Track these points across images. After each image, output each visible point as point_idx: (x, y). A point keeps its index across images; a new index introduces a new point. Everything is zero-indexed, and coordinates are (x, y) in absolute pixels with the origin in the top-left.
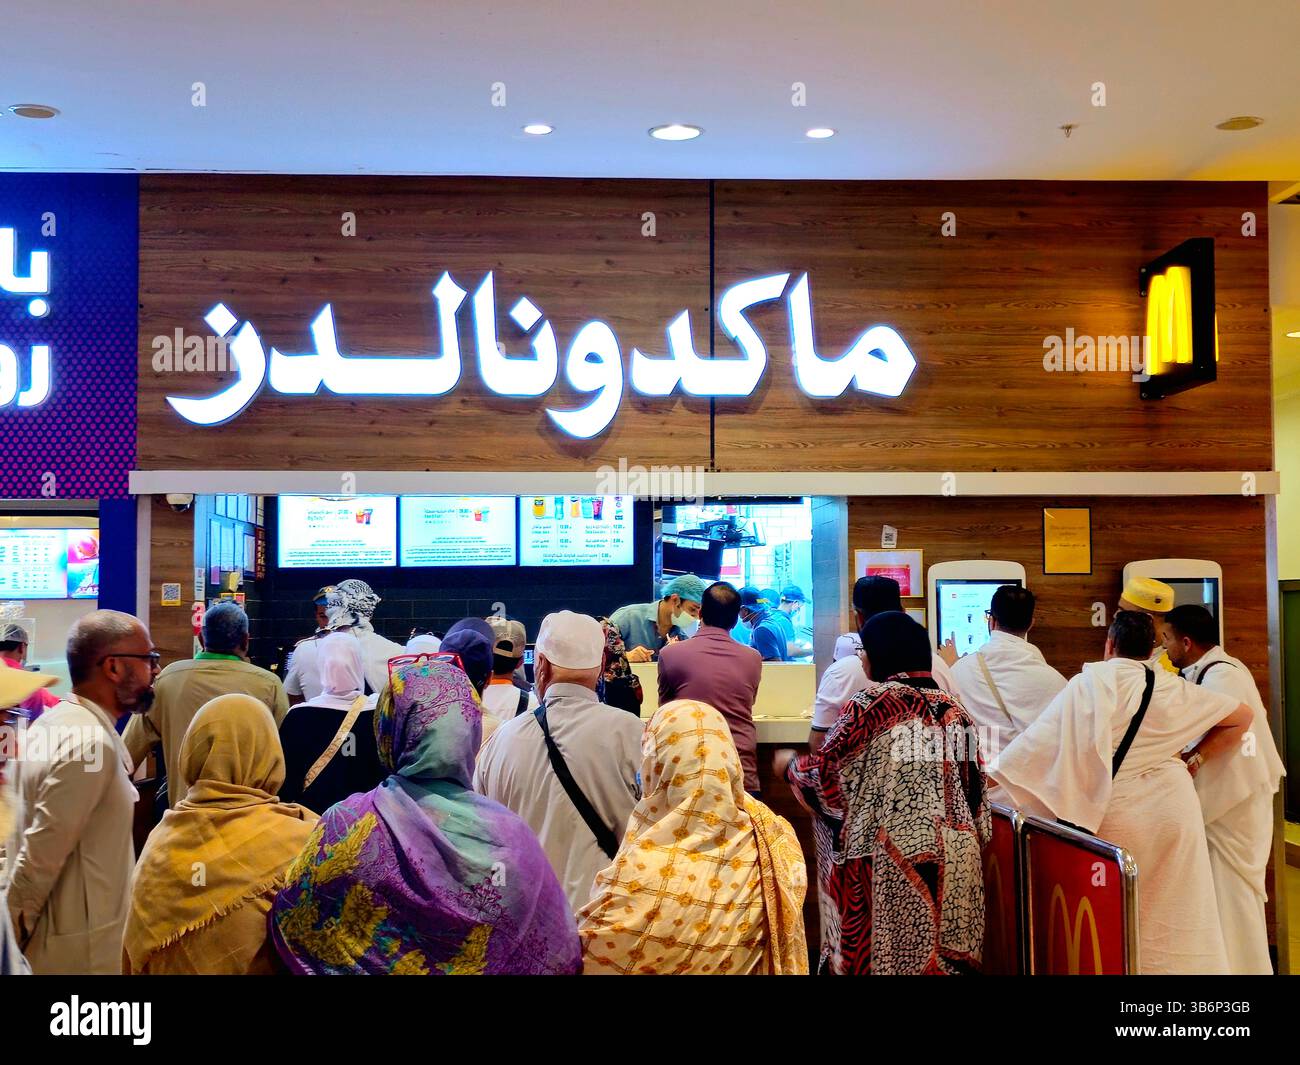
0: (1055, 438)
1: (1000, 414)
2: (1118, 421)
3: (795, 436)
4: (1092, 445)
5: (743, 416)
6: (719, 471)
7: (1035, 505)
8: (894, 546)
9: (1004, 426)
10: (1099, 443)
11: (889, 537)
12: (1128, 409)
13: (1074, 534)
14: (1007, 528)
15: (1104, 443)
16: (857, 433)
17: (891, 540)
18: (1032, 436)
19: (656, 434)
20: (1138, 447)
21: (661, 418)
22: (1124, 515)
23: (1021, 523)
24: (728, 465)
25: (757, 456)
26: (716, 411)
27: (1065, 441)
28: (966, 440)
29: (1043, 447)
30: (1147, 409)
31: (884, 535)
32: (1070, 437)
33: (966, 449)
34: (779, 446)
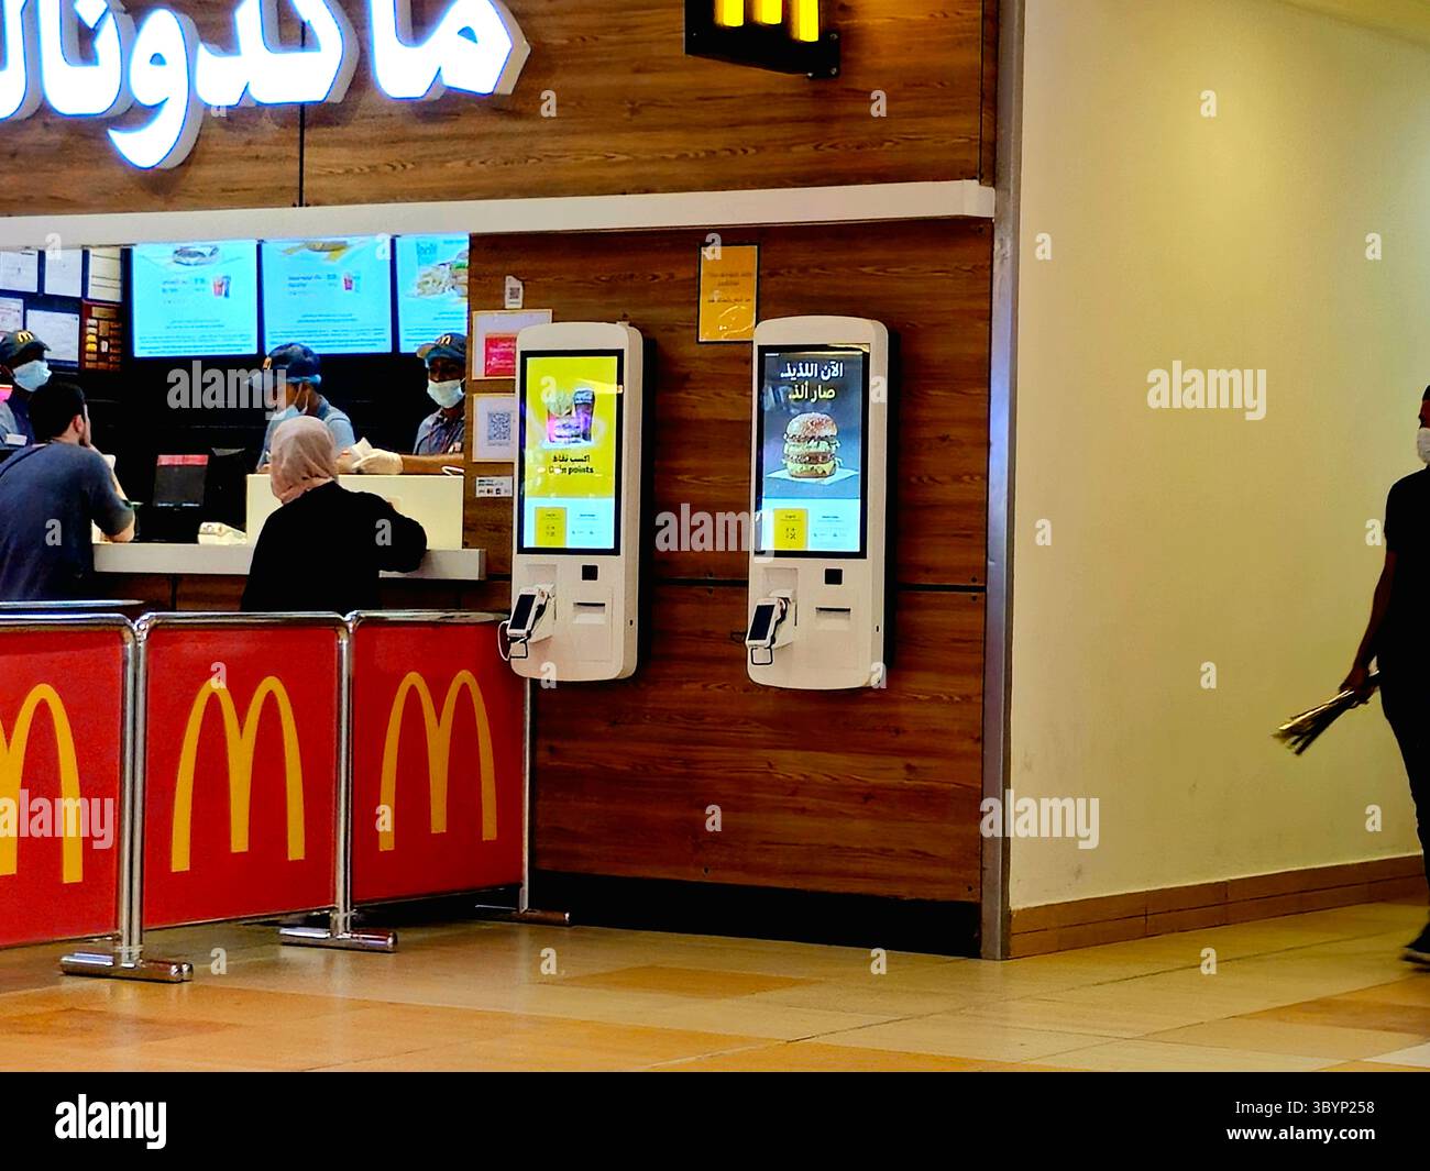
0: (698, 143)
1: (634, 111)
2: (778, 113)
3: (393, 154)
4: (745, 152)
5: (335, 129)
6: (307, 205)
7: (689, 240)
8: (520, 306)
9: (637, 128)
10: (755, 147)
11: (514, 294)
12: (792, 95)
13: (736, 284)
14: (655, 277)
15: (759, 149)
16: (462, 146)
17: (517, 297)
18: (671, 141)
19: (241, 158)
20: (803, 151)
21: (246, 136)
22: (800, 255)
23: (673, 271)
24: (318, 197)
25: (350, 184)
26: (306, 123)
27: (710, 148)
28: (591, 152)
29: (682, 157)
30: (817, 94)
31: (508, 291)
32: (719, 140)
33: (592, 165)
34: (373, 168)
